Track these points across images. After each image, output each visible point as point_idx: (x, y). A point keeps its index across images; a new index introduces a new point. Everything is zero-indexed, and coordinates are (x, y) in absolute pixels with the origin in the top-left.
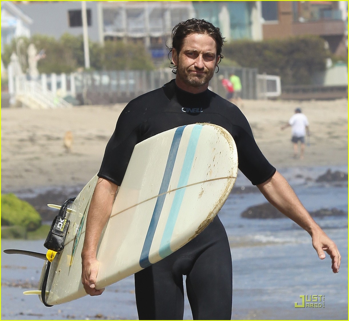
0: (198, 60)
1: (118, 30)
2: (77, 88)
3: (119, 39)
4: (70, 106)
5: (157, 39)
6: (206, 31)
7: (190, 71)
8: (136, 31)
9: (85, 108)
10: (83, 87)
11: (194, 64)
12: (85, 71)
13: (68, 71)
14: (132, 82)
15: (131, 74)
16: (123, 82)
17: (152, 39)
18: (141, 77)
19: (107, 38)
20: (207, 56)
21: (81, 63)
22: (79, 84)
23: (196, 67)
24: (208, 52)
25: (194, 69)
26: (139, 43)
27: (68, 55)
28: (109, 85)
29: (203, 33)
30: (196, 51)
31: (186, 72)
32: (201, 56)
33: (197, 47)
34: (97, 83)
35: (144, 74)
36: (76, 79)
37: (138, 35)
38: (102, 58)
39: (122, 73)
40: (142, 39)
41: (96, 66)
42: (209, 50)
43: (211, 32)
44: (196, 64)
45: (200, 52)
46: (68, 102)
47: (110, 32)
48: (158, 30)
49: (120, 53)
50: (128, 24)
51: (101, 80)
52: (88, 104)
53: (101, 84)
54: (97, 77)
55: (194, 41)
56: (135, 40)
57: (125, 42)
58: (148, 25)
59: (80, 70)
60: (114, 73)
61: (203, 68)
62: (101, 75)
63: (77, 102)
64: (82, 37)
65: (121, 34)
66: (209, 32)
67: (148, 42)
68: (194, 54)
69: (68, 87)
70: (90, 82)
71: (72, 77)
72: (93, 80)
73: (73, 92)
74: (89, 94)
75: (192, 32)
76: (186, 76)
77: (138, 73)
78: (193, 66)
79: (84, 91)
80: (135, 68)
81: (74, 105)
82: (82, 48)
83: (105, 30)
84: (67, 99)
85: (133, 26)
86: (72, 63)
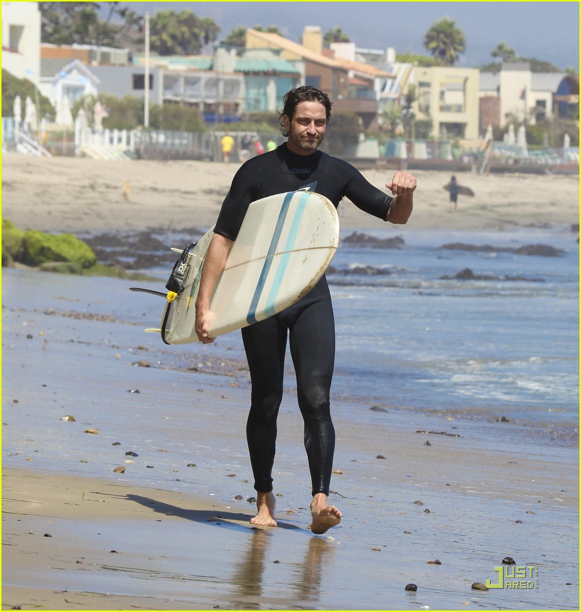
0: (311, 127)
1: (176, 95)
2: (136, 143)
3: (176, 102)
4: (128, 159)
5: (210, 105)
6: (316, 99)
7: (303, 137)
8: (192, 96)
9: (142, 162)
10: (141, 143)
11: (306, 130)
12: (144, 130)
13: (129, 128)
14: (185, 142)
15: (186, 134)
16: (177, 142)
17: (206, 105)
18: (194, 137)
19: (166, 101)
20: (318, 122)
21: (141, 121)
22: (138, 140)
23: (308, 134)
24: (320, 118)
25: (306, 135)
26: (194, 108)
27: (130, 114)
28: (165, 143)
29: (314, 101)
30: (308, 118)
31: (299, 138)
32: (313, 123)
33: (309, 114)
34: (154, 140)
35: (197, 135)
36: (135, 135)
37: (194, 100)
38: (161, 118)
39: (177, 134)
40: (196, 104)
41: (155, 125)
42: (320, 116)
43: (321, 99)
44: (308, 131)
45: (312, 119)
46: (127, 156)
47: (169, 96)
48: (212, 97)
49: (177, 115)
50: (185, 90)
51: (157, 139)
52: (144, 159)
53: (157, 142)
54: (154, 135)
55: (306, 109)
56: (191, 104)
57: (181, 106)
58: (203, 92)
59: (140, 128)
60: (169, 133)
61: (315, 134)
62: (158, 134)
63: (135, 156)
64: (143, 99)
65: (178, 99)
66: (319, 99)
67: (202, 108)
68: (307, 121)
69: (128, 143)
70: (148, 139)
71: (132, 133)
72: (151, 138)
73: (132, 147)
74: (146, 150)
75: (303, 100)
76: (300, 142)
77: (191, 135)
78: (306, 132)
79: (142, 147)
80: (189, 130)
81: (133, 158)
82: (143, 109)
83: (164, 94)
84: (127, 153)
85: (190, 92)
86: (133, 121)
